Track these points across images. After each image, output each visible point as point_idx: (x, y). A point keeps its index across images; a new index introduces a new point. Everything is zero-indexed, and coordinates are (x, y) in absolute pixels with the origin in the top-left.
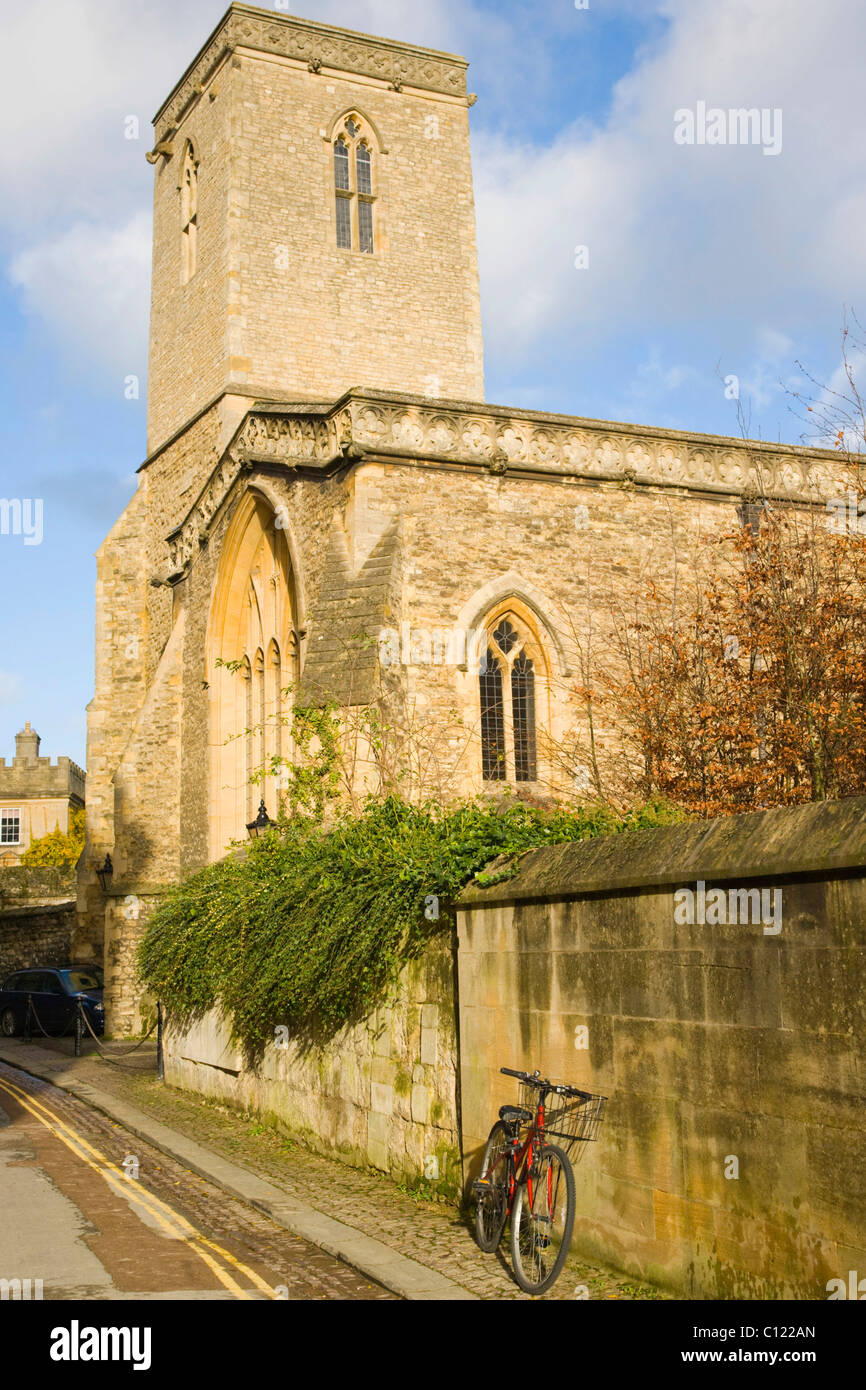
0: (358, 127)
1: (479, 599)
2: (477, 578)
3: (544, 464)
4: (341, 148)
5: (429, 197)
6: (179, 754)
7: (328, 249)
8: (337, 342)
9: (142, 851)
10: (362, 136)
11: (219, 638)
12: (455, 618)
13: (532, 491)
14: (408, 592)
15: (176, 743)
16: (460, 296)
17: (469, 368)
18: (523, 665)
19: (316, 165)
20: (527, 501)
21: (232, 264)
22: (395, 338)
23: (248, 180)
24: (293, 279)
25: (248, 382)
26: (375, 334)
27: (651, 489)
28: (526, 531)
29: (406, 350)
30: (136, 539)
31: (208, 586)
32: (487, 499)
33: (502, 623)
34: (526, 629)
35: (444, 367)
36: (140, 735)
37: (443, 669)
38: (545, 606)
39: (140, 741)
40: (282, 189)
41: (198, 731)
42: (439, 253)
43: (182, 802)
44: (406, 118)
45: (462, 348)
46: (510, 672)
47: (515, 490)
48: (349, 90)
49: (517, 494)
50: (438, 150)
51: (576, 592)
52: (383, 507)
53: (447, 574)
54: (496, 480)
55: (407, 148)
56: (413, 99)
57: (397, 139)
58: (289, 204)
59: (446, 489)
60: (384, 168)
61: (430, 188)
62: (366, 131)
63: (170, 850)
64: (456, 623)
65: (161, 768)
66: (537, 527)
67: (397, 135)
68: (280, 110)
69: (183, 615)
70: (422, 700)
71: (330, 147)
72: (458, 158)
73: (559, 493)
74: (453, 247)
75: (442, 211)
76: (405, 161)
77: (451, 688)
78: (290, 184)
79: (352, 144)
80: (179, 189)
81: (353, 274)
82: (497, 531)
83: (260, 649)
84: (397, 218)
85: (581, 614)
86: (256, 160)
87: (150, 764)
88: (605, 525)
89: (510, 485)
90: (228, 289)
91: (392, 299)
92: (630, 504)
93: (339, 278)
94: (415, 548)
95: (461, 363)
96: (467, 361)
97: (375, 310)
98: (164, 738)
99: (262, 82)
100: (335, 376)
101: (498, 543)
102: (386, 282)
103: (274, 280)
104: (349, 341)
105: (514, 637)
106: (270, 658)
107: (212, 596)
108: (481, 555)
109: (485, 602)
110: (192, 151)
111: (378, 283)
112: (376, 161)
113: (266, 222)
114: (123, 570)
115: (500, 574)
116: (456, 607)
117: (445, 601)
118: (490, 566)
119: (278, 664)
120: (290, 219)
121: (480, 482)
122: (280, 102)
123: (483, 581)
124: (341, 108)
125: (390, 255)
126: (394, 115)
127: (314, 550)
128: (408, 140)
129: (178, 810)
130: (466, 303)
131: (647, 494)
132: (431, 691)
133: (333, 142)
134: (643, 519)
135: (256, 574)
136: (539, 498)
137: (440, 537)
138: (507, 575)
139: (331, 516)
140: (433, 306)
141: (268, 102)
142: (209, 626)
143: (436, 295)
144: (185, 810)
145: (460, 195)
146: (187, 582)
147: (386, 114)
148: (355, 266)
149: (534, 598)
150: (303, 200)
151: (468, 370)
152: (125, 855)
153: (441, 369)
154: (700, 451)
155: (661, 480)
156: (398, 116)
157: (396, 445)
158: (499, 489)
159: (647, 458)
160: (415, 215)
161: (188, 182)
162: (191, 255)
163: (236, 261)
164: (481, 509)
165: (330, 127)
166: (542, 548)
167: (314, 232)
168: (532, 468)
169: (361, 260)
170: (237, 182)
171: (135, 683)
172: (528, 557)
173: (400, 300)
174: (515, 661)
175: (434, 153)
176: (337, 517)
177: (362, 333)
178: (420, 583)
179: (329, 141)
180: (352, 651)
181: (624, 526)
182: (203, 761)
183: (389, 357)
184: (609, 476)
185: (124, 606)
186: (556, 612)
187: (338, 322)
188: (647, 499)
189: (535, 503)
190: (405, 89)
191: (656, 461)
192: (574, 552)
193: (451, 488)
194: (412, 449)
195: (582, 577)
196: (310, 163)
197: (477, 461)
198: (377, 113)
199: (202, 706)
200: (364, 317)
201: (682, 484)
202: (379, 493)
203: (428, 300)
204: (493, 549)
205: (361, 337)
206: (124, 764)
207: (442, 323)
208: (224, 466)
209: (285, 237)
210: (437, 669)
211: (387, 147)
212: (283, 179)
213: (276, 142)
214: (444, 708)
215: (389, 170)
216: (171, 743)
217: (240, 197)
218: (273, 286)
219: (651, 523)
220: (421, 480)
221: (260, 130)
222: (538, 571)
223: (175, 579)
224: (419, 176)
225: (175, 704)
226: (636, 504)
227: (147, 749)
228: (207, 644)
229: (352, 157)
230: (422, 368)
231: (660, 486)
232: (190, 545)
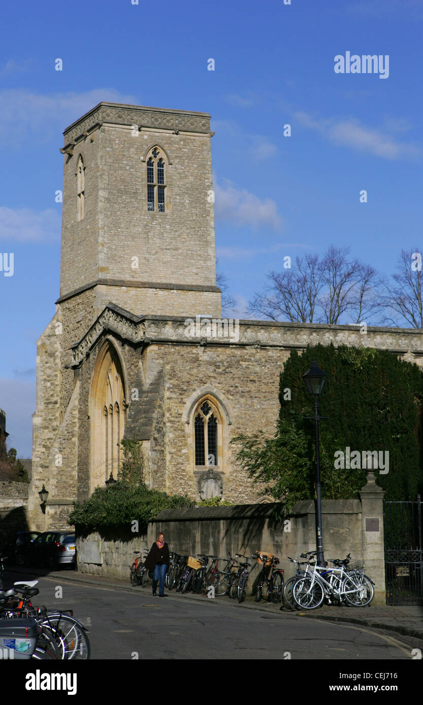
0: (158, 153)
1: (195, 395)
2: (194, 387)
3: (222, 340)
4: (150, 163)
5: (191, 183)
6: (77, 444)
7: (143, 213)
8: (147, 256)
9: (61, 486)
10: (160, 157)
11: (94, 398)
12: (185, 403)
13: (217, 351)
14: (167, 394)
15: (75, 439)
16: (205, 229)
17: (209, 263)
18: (213, 420)
19: (138, 174)
20: (215, 355)
21: (100, 223)
22: (174, 252)
23: (108, 185)
24: (127, 229)
25: (107, 278)
26: (165, 251)
27: (267, 347)
28: (214, 368)
29: (179, 257)
30: (55, 337)
31: (90, 374)
32: (199, 356)
33: (204, 404)
34: (214, 406)
35: (197, 264)
36: (60, 435)
37: (180, 424)
38: (222, 397)
39: (60, 438)
40: (123, 187)
41: (86, 436)
42: (195, 209)
43: (78, 465)
44: (181, 146)
45: (206, 254)
46: (207, 423)
47: (210, 351)
48: (155, 136)
49: (211, 353)
50: (196, 160)
51: (234, 391)
52: (157, 361)
53: (182, 386)
54: (203, 348)
55: (181, 160)
56: (184, 137)
57: (176, 157)
58: (126, 193)
59: (182, 353)
60: (170, 172)
61: (191, 179)
62: (162, 154)
63: (73, 486)
64: (185, 405)
65: (69, 450)
66: (219, 366)
67: (176, 155)
68: (122, 150)
69: (78, 384)
70: (171, 435)
71: (145, 165)
72: (205, 163)
73: (228, 351)
74: (202, 206)
75: (197, 189)
76: (180, 167)
77: (183, 431)
78: (126, 184)
79: (155, 161)
80: (76, 174)
81: (155, 223)
82: (202, 368)
83: (111, 405)
84: (176, 195)
85: (236, 399)
86: (111, 175)
87: (64, 448)
88: (247, 363)
89: (208, 349)
90: (98, 234)
91: (173, 233)
92: (258, 354)
93: (148, 226)
94: (170, 377)
95: (205, 261)
96: (208, 260)
97: (165, 239)
98: (71, 437)
99: (115, 137)
100: (146, 272)
101: (203, 373)
102: (171, 226)
103: (119, 229)
104: (153, 255)
105: (210, 409)
106: (115, 409)
107: (92, 379)
108: (196, 378)
109: (197, 396)
110: (82, 158)
111: (166, 226)
112: (167, 169)
113: (116, 203)
114: (49, 352)
115: (203, 385)
116: (186, 399)
117: (181, 397)
118: (199, 382)
119: (118, 412)
120: (127, 200)
121: (196, 349)
122: (122, 146)
123: (197, 388)
124: (150, 145)
125: (173, 213)
126: (175, 145)
127: (132, 373)
128: (182, 157)
129: (77, 468)
130: (208, 232)
131: (265, 349)
132: (175, 432)
133: (146, 162)
134: (263, 360)
135: (110, 372)
136: (220, 354)
137: (180, 372)
138: (206, 385)
139: (138, 362)
140: (192, 235)
141: (117, 147)
142: (90, 392)
143: (194, 230)
144: (79, 469)
145: (206, 180)
146: (80, 370)
147: (172, 145)
148: (156, 220)
149: (217, 394)
150: (133, 191)
151: (209, 264)
152: (54, 487)
153: (195, 265)
154: (289, 330)
155: (271, 343)
156: (177, 146)
157: (162, 337)
158: (204, 351)
159: (266, 334)
160: (184, 192)
161: (80, 172)
162: (81, 209)
163: (102, 223)
164: (196, 360)
165: (145, 155)
166: (221, 374)
167: (137, 205)
168: (218, 342)
169: (158, 216)
170: (103, 186)
171: (55, 405)
172: (215, 378)
173: (177, 234)
174: (209, 419)
175: (193, 162)
176: (140, 363)
177: (160, 250)
178: (171, 390)
179: (144, 162)
180: (144, 419)
181: (255, 363)
182: (87, 449)
183: (171, 261)
184: (249, 344)
185: (49, 368)
186: (226, 399)
187: (148, 246)
188: (265, 351)
189: (218, 356)
190: (180, 133)
191: (269, 336)
192: (234, 375)
193: (184, 352)
194: (169, 338)
195: (237, 385)
196: (136, 173)
197: (195, 341)
198: (167, 146)
199: (87, 426)
200: (160, 243)
201: (280, 344)
202: (156, 356)
203: (189, 232)
204: (201, 376)
205: (158, 252)
206: (53, 448)
207: (197, 242)
208: (96, 325)
209: (124, 209)
210: (178, 423)
211: (172, 161)
212: (124, 182)
213: (120, 165)
214: (180, 438)
215: (173, 172)
216: (74, 439)
217: (104, 193)
218: (119, 232)
219: (266, 361)
220: (173, 350)
221: (113, 160)
222: (219, 383)
223: (75, 367)
224: (186, 173)
225: (75, 422)
226: (260, 354)
227: (63, 442)
228: (89, 400)
229: (155, 168)
230: (186, 265)
231: (271, 346)
232: (82, 354)
